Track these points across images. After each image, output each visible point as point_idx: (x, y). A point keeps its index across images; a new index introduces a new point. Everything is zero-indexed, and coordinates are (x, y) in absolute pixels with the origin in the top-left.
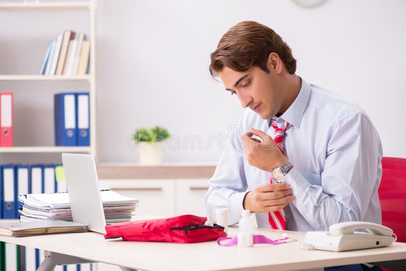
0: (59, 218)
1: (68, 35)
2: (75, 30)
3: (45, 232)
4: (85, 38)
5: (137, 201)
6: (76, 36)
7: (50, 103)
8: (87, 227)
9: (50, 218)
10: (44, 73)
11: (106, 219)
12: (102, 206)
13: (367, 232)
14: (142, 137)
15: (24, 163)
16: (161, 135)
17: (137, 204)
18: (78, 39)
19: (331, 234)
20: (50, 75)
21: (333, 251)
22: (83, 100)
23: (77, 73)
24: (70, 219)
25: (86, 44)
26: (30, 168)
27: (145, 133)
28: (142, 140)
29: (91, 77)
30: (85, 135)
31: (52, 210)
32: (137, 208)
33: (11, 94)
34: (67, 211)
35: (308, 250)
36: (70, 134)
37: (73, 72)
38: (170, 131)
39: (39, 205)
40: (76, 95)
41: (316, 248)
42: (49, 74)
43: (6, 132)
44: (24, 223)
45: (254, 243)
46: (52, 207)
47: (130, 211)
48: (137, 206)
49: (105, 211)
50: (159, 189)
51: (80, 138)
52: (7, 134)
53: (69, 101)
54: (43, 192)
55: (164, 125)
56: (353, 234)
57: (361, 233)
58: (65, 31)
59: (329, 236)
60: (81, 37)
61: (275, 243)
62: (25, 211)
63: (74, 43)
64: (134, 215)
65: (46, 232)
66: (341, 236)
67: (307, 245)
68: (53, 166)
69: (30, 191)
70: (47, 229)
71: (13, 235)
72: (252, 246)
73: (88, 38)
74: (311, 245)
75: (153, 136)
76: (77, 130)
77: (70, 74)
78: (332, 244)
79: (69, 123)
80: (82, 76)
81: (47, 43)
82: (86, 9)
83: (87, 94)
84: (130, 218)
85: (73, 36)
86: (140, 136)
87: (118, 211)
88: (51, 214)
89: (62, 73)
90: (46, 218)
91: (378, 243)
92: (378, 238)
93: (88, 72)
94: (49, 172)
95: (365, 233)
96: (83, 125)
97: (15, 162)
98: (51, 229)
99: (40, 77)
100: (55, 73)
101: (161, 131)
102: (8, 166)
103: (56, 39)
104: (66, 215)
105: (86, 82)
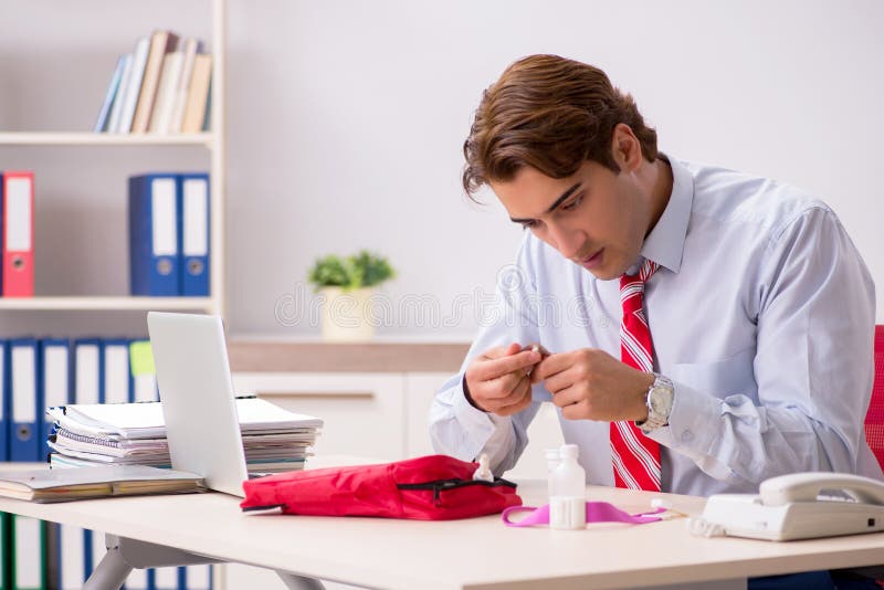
0: (138, 460)
1: (160, 42)
2: (176, 30)
3: (107, 492)
4: (200, 49)
5: (320, 424)
6: (181, 44)
7: (120, 197)
8: (204, 481)
9: (118, 461)
10: (105, 128)
11: (248, 463)
12: (239, 434)
13: (847, 497)
14: (329, 277)
15: (58, 334)
16: (373, 272)
17: (318, 430)
18: (185, 51)
19: (765, 501)
20: (119, 133)
21: (770, 541)
22: (194, 190)
23: (182, 129)
24: (164, 462)
25: (203, 62)
26: (72, 345)
27: (337, 268)
28: (330, 283)
29: (214, 139)
30: (198, 271)
31: (124, 443)
32: (318, 440)
33: (31, 176)
34: (158, 445)
35: (713, 536)
36: (165, 269)
37: (173, 125)
38: (394, 262)
39: (93, 430)
40: (180, 180)
41: (728, 533)
42: (117, 131)
43: (18, 263)
44: (61, 471)
45: (588, 519)
46: (124, 435)
47: (302, 445)
48: (320, 434)
49: (246, 445)
50: (368, 396)
51: (188, 278)
52: (20, 269)
53: (163, 193)
54: (102, 400)
55: (379, 249)
56: (814, 500)
57: (834, 499)
58: (155, 33)
59: (759, 506)
60: (192, 47)
61: (636, 520)
62: (61, 444)
63: (176, 59)
64: (312, 455)
65: (109, 492)
66: (787, 506)
67: (708, 527)
68: (125, 342)
69: (72, 399)
70: (111, 485)
71: (35, 499)
72: (584, 528)
73: (206, 48)
74: (717, 527)
75: (355, 275)
76: (180, 260)
77: (165, 131)
78: (765, 524)
79: (163, 243)
80: (193, 135)
81: (114, 59)
83: (205, 177)
84: (303, 460)
85: (172, 44)
86: (326, 273)
87: (277, 445)
88: (121, 452)
89: (148, 129)
90: (111, 459)
91: (871, 522)
92: (873, 511)
93: (205, 126)
94: (115, 355)
95: (842, 499)
96: (194, 247)
97: (39, 333)
98: (123, 485)
99: (96, 138)
100: (132, 129)
101: (373, 262)
102: (23, 342)
103: (134, 51)
104: (154, 452)
105: (201, 150)
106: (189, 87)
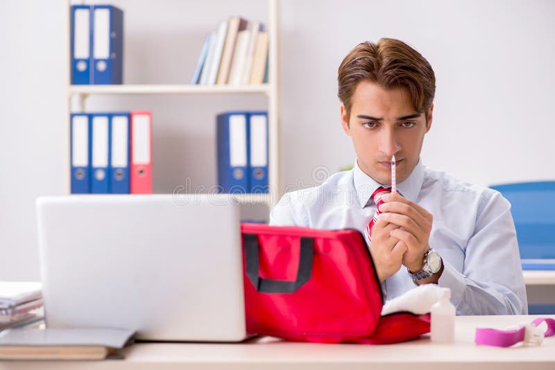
1: (235, 24)
2: (246, 17)
4: (262, 29)
6: (248, 26)
7: (210, 129)
10: (198, 82)
18: (251, 29)
20: (208, 85)
22: (257, 122)
23: (250, 81)
25: (263, 37)
29: (271, 88)
30: (260, 177)
33: (148, 114)
36: (239, 175)
37: (243, 80)
40: (248, 116)
42: (207, 84)
43: (141, 172)
51: (254, 181)
52: (143, 176)
53: (237, 126)
58: (232, 18)
60: (255, 28)
63: (245, 35)
73: (265, 28)
76: (249, 169)
77: (239, 83)
79: (237, 158)
80: (257, 86)
81: (203, 37)
83: (265, 114)
85: (243, 26)
89: (227, 82)
93: (265, 80)
96: (258, 160)
99: (192, 88)
100: (216, 82)
103: (217, 30)
105: (263, 96)
106: (254, 54)
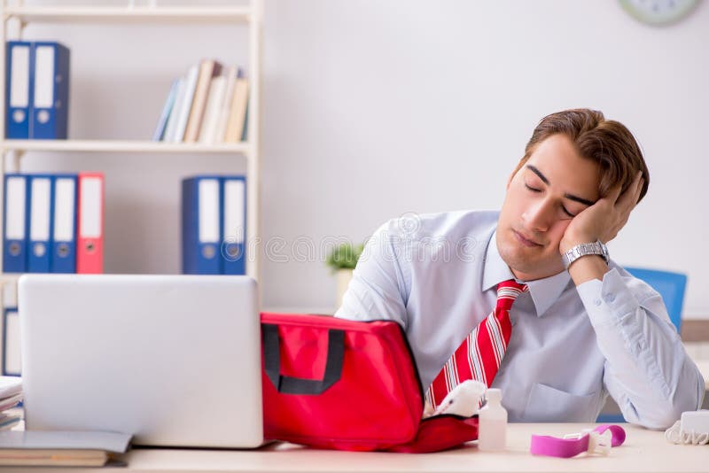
1: (208, 69)
2: (223, 60)
4: (240, 75)
6: (224, 71)
7: (174, 196)
10: (162, 138)
14: (342, 261)
18: (227, 75)
20: (173, 142)
22: (233, 189)
23: (225, 138)
25: (242, 85)
28: (344, 267)
29: (251, 148)
33: (101, 176)
36: (209, 253)
37: (216, 137)
40: (222, 181)
42: (172, 140)
43: (90, 247)
52: (92, 252)
53: (208, 191)
58: (202, 62)
60: (233, 73)
63: (220, 83)
73: (245, 75)
76: (221, 245)
77: (211, 140)
79: (208, 232)
80: (233, 145)
81: (169, 83)
82: (242, 21)
83: (243, 179)
85: (217, 71)
86: (340, 259)
89: (197, 138)
93: (244, 137)
96: (233, 235)
99: (154, 146)
100: (184, 139)
103: (186, 76)
105: (240, 157)
106: (231, 106)
